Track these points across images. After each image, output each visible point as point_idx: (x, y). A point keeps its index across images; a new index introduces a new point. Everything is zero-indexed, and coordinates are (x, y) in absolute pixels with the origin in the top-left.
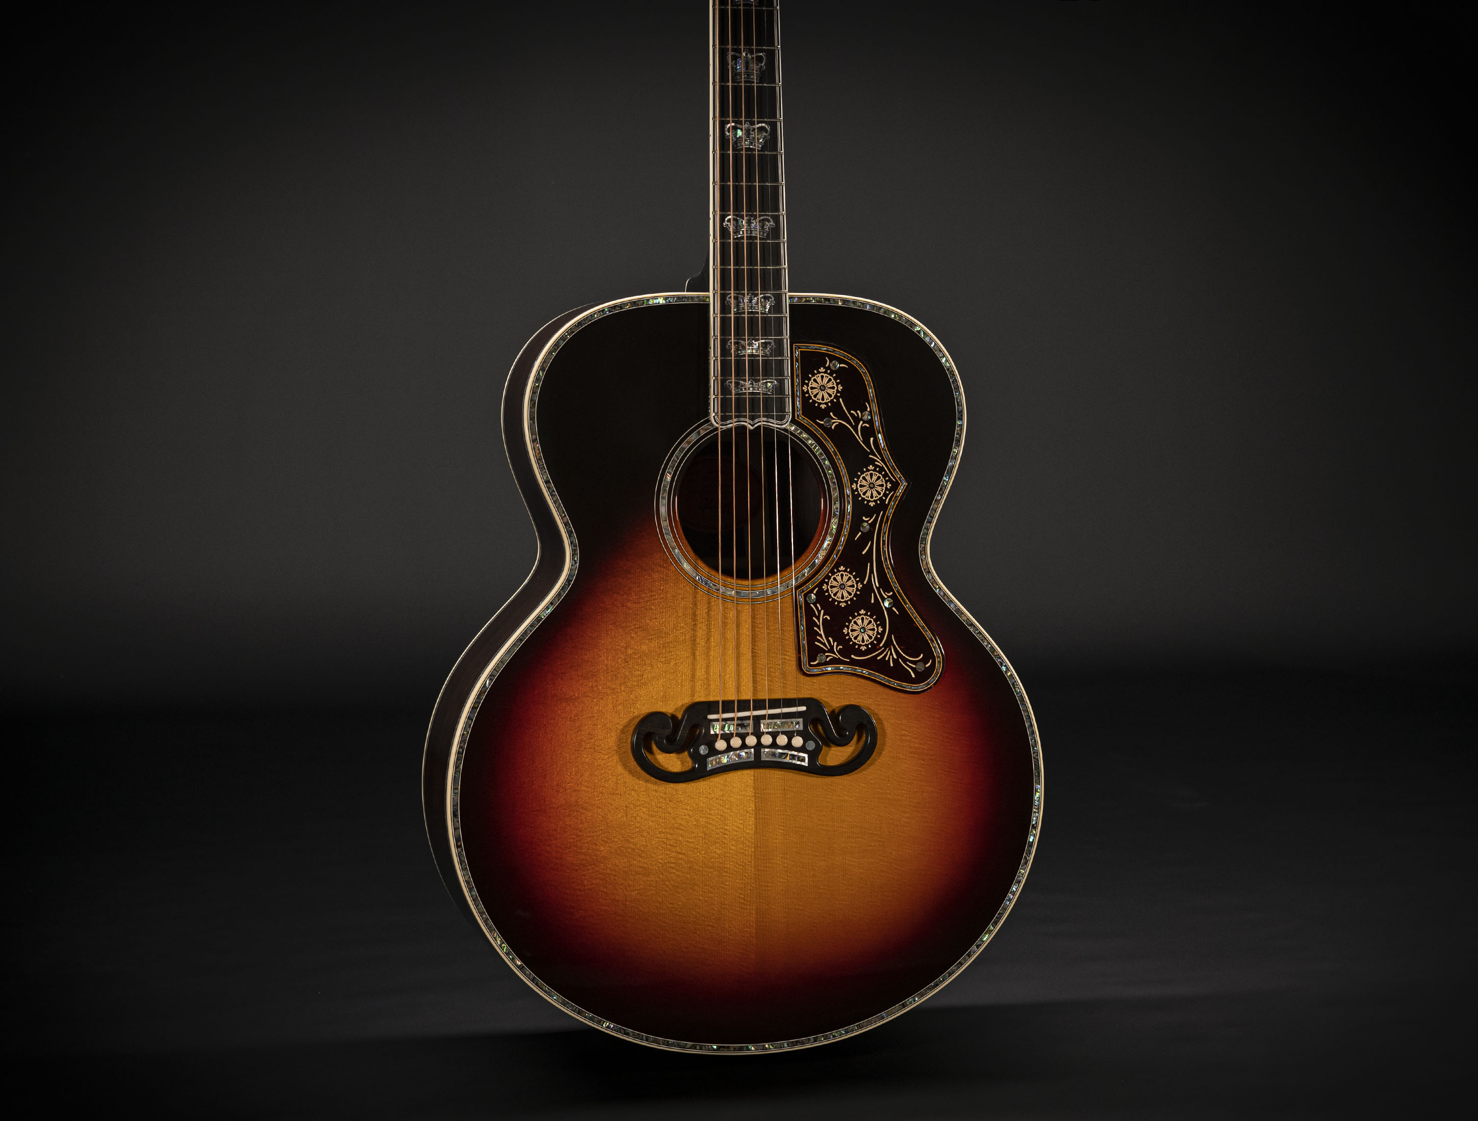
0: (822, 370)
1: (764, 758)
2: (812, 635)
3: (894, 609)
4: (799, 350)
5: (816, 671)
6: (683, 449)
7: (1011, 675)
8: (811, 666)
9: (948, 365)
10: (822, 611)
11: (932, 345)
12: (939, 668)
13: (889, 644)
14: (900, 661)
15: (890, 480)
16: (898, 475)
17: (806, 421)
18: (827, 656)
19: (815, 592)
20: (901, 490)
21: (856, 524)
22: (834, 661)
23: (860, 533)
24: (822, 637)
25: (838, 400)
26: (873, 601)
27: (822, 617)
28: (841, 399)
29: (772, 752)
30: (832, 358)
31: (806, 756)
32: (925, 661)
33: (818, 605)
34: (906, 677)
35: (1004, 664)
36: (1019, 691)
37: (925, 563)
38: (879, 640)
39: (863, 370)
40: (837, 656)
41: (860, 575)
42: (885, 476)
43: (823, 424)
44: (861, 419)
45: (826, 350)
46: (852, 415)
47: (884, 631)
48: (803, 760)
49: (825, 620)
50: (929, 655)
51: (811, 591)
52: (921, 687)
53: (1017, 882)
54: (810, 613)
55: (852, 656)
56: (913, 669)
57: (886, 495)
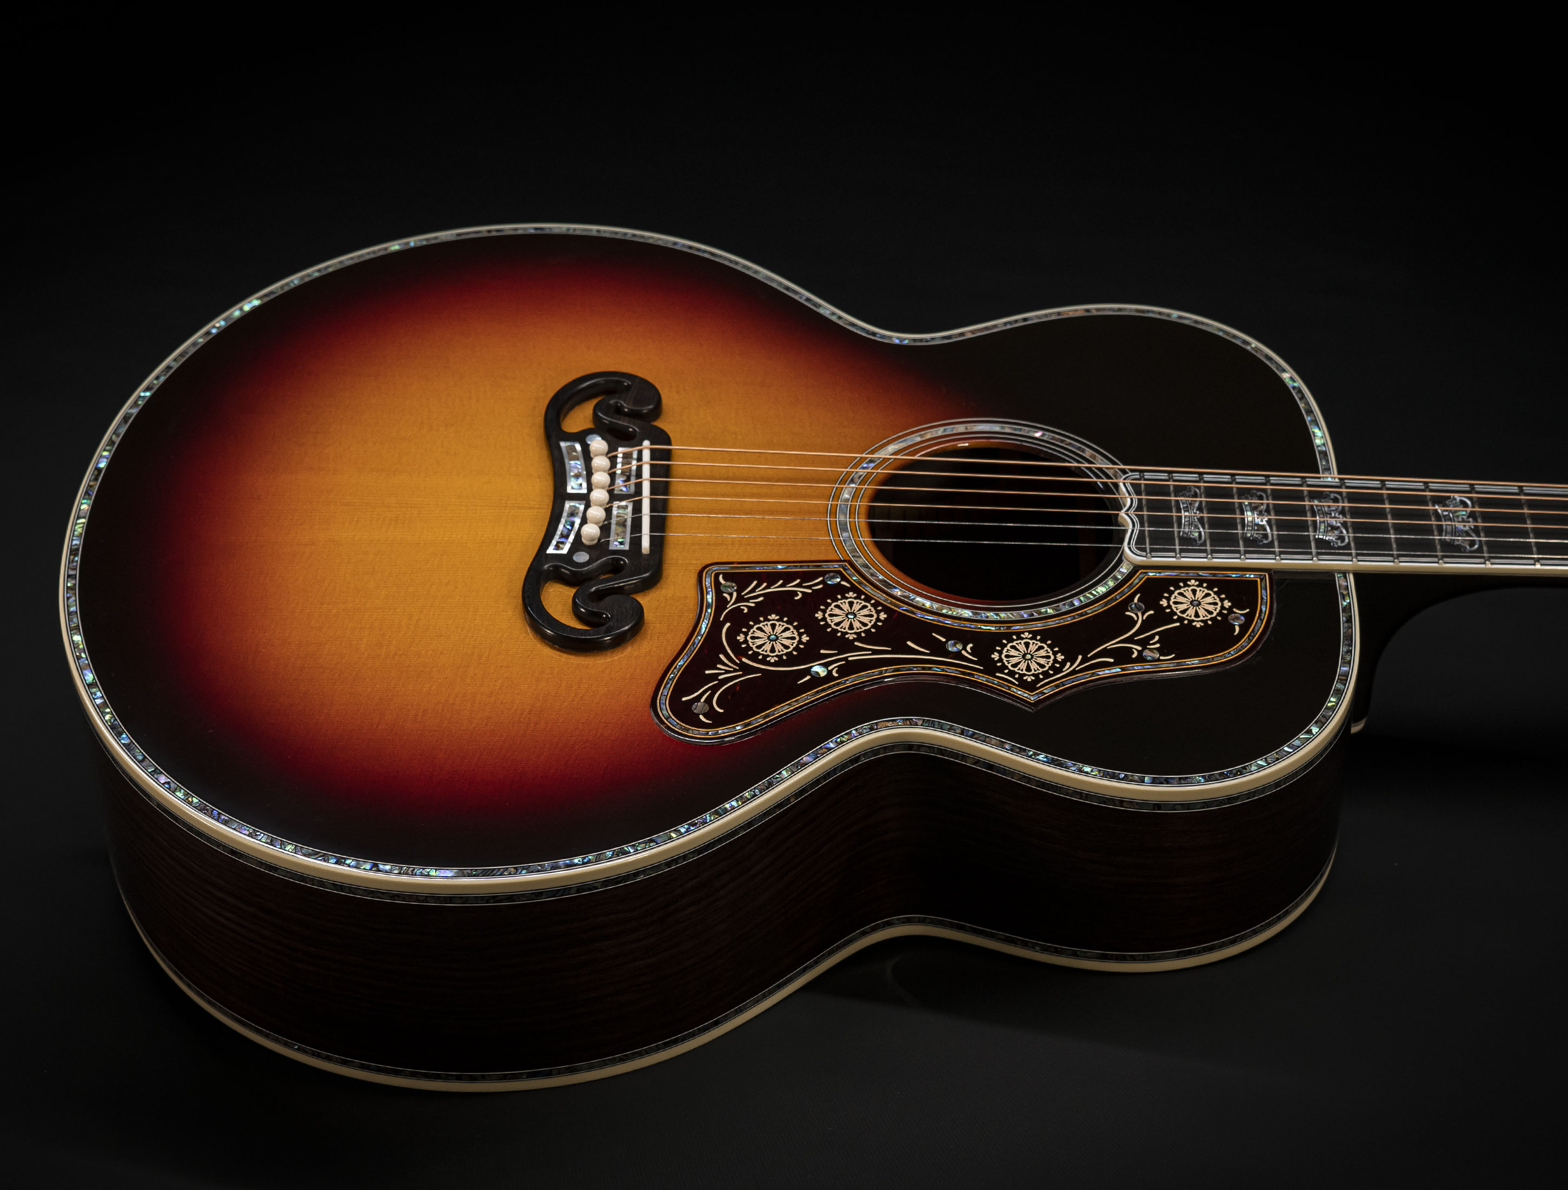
0: (1227, 604)
1: (568, 505)
2: (771, 578)
3: (808, 678)
4: (1259, 580)
5: (708, 582)
6: (1083, 451)
7: (671, 838)
8: (717, 576)
9: (1254, 768)
10: (810, 591)
11: (1286, 749)
12: (696, 735)
13: (746, 669)
14: (715, 682)
15: (1038, 680)
16: (1048, 691)
17: (1137, 581)
18: (731, 595)
19: (843, 583)
20: (1020, 693)
21: (962, 636)
22: (721, 603)
23: (944, 640)
24: (764, 589)
25: (1175, 621)
26: (822, 651)
27: (800, 591)
28: (1178, 624)
29: (577, 513)
30: (1249, 618)
31: (565, 550)
32: (710, 714)
33: (821, 586)
34: (683, 686)
35: (692, 828)
36: (639, 848)
37: (889, 724)
38: (754, 657)
39: (1231, 653)
40: (730, 606)
41: (868, 638)
42: (1046, 675)
43: (1133, 601)
44: (1144, 648)
45: (1261, 610)
46: (1152, 637)
47: (769, 664)
48: (557, 547)
49: (795, 593)
50: (718, 721)
51: (844, 578)
52: (665, 710)
53: (272, 841)
54: (806, 577)
55: (728, 625)
56: (698, 699)
57: (1012, 674)
